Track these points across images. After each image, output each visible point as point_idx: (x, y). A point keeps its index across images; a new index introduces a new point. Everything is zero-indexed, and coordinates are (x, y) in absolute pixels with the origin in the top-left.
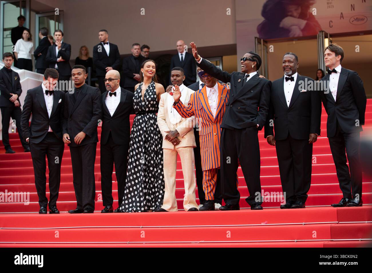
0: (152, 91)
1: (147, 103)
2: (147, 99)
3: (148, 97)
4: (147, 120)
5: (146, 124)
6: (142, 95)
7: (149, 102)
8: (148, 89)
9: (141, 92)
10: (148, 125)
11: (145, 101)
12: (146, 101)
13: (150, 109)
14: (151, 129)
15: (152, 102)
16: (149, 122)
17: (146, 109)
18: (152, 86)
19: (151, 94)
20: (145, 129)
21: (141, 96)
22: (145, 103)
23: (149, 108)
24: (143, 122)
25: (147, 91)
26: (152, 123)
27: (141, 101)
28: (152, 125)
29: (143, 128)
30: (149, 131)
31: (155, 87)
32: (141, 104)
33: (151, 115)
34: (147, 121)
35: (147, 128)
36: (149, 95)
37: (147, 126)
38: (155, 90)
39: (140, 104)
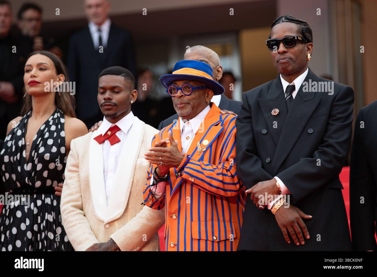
0: (55, 134)
1: (39, 167)
2: (41, 157)
3: (42, 150)
4: (36, 211)
5: (34, 221)
6: (28, 143)
7: (46, 164)
8: (44, 129)
9: (23, 135)
10: (39, 225)
11: (33, 162)
12: (36, 162)
13: (45, 183)
14: (46, 237)
15: (52, 166)
16: (43, 219)
17: (34, 183)
18: (57, 122)
19: (50, 142)
20: (29, 235)
21: (24, 147)
22: (34, 166)
23: (44, 180)
24: (25, 216)
25: (41, 134)
26: (52, 220)
27: (22, 161)
28: (49, 227)
29: (25, 232)
30: (42, 241)
31: (62, 125)
32: (22, 168)
33: (48, 201)
34: (38, 215)
35: (37, 233)
36: (45, 145)
37: (36, 228)
38: (63, 134)
39: (19, 168)
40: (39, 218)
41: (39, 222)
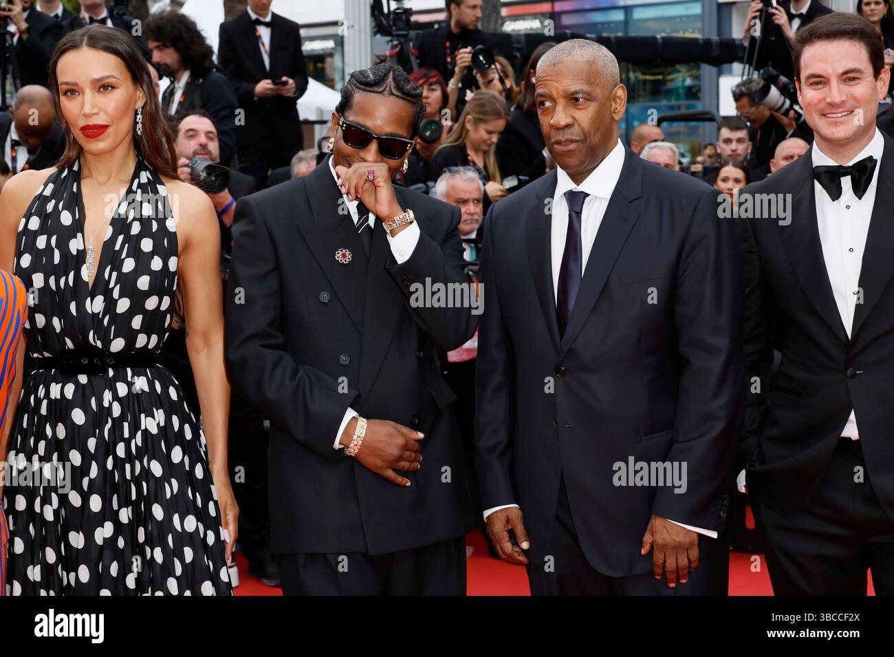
0: (155, 226)
1: (123, 305)
2: (126, 282)
3: (129, 265)
5: (116, 434)
6: (90, 247)
7: (138, 298)
11: (107, 293)
12: (116, 294)
13: (134, 340)
15: (151, 303)
16: (135, 427)
19: (147, 245)
21: (82, 255)
22: (110, 304)
23: (131, 336)
25: (120, 225)
26: (154, 431)
27: (80, 291)
32: (81, 307)
36: (136, 252)
37: (121, 450)
38: (170, 225)
39: (73, 307)
40: (126, 425)
41: (126, 435)
